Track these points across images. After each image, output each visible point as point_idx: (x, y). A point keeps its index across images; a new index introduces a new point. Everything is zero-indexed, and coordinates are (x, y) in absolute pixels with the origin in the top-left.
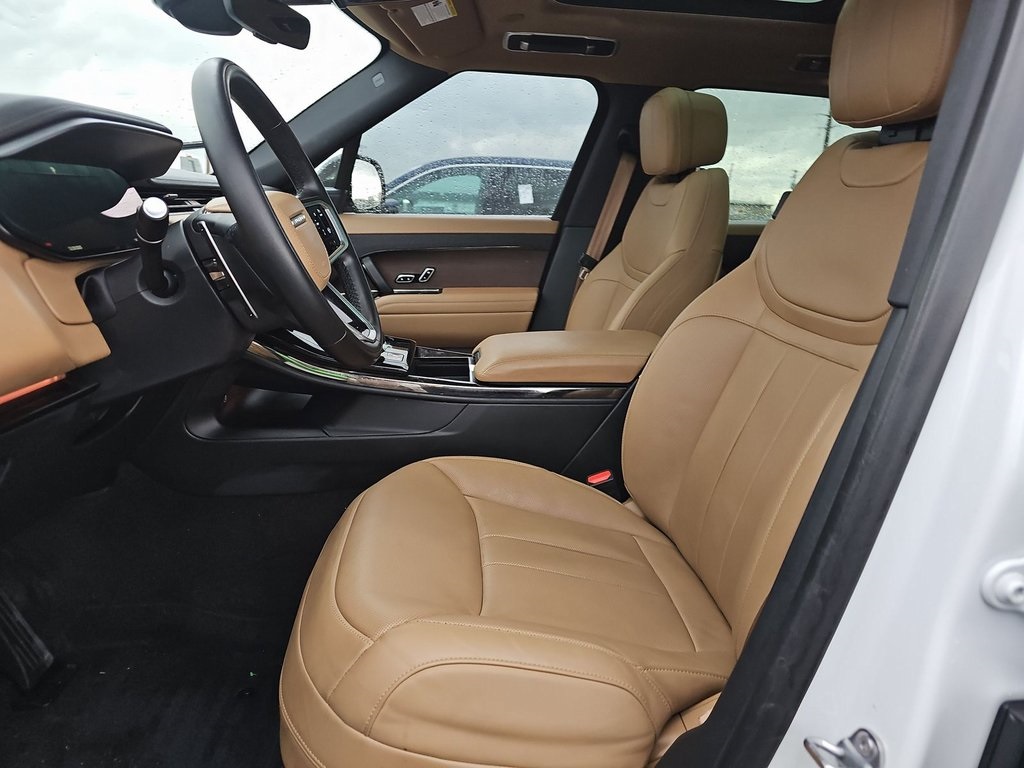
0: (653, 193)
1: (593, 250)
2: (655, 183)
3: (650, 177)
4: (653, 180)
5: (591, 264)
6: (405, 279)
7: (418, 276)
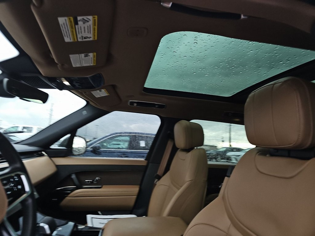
0: (180, 155)
1: (160, 172)
2: (180, 151)
3: (178, 149)
4: (179, 150)
5: (159, 178)
6: (88, 182)
7: (93, 180)
